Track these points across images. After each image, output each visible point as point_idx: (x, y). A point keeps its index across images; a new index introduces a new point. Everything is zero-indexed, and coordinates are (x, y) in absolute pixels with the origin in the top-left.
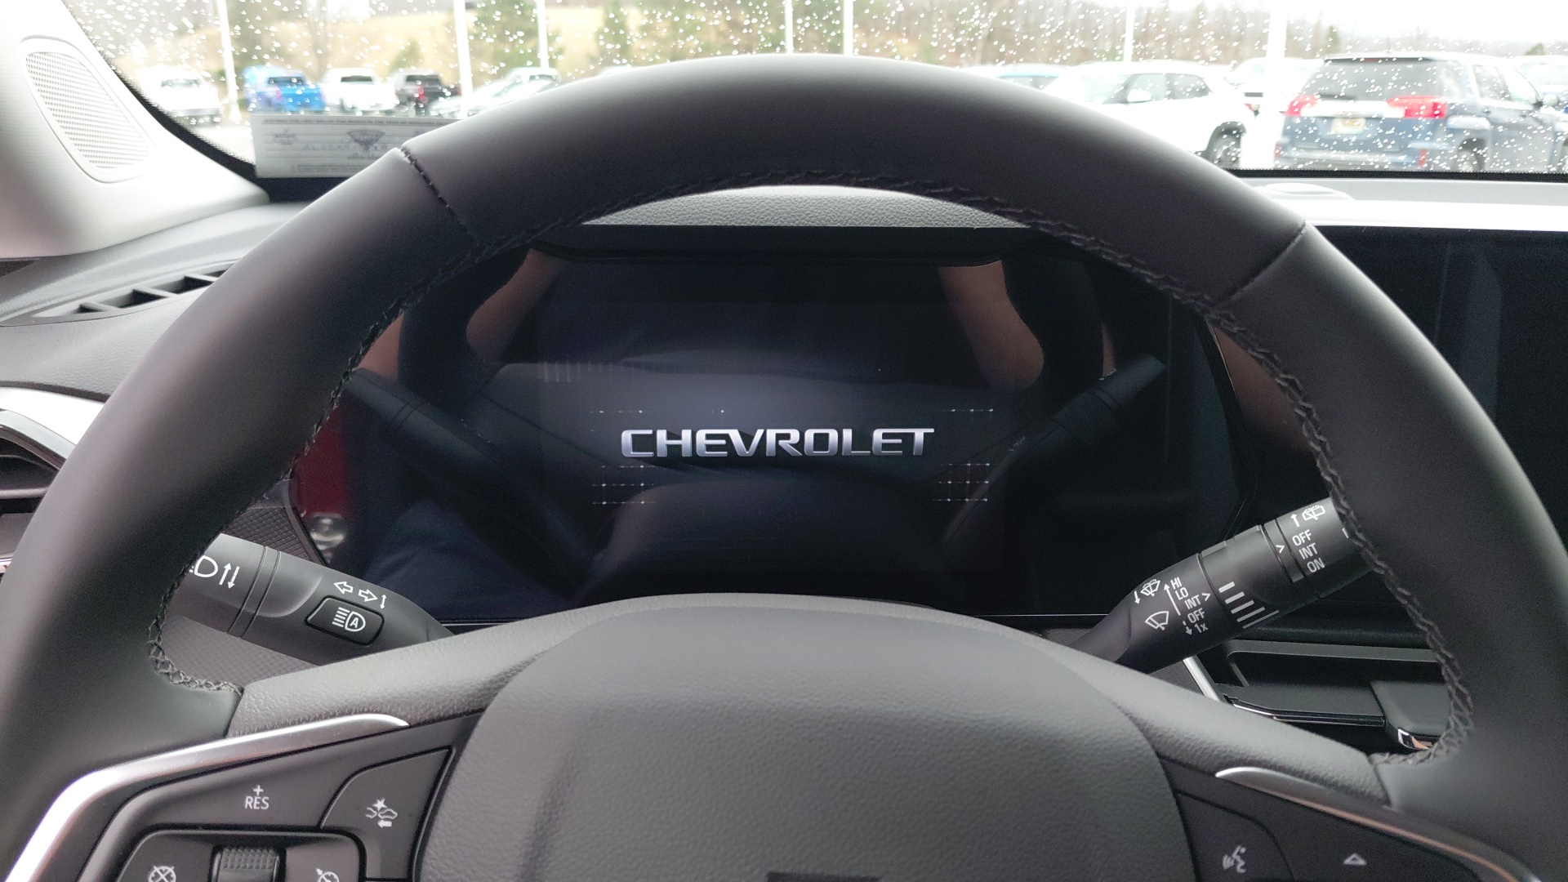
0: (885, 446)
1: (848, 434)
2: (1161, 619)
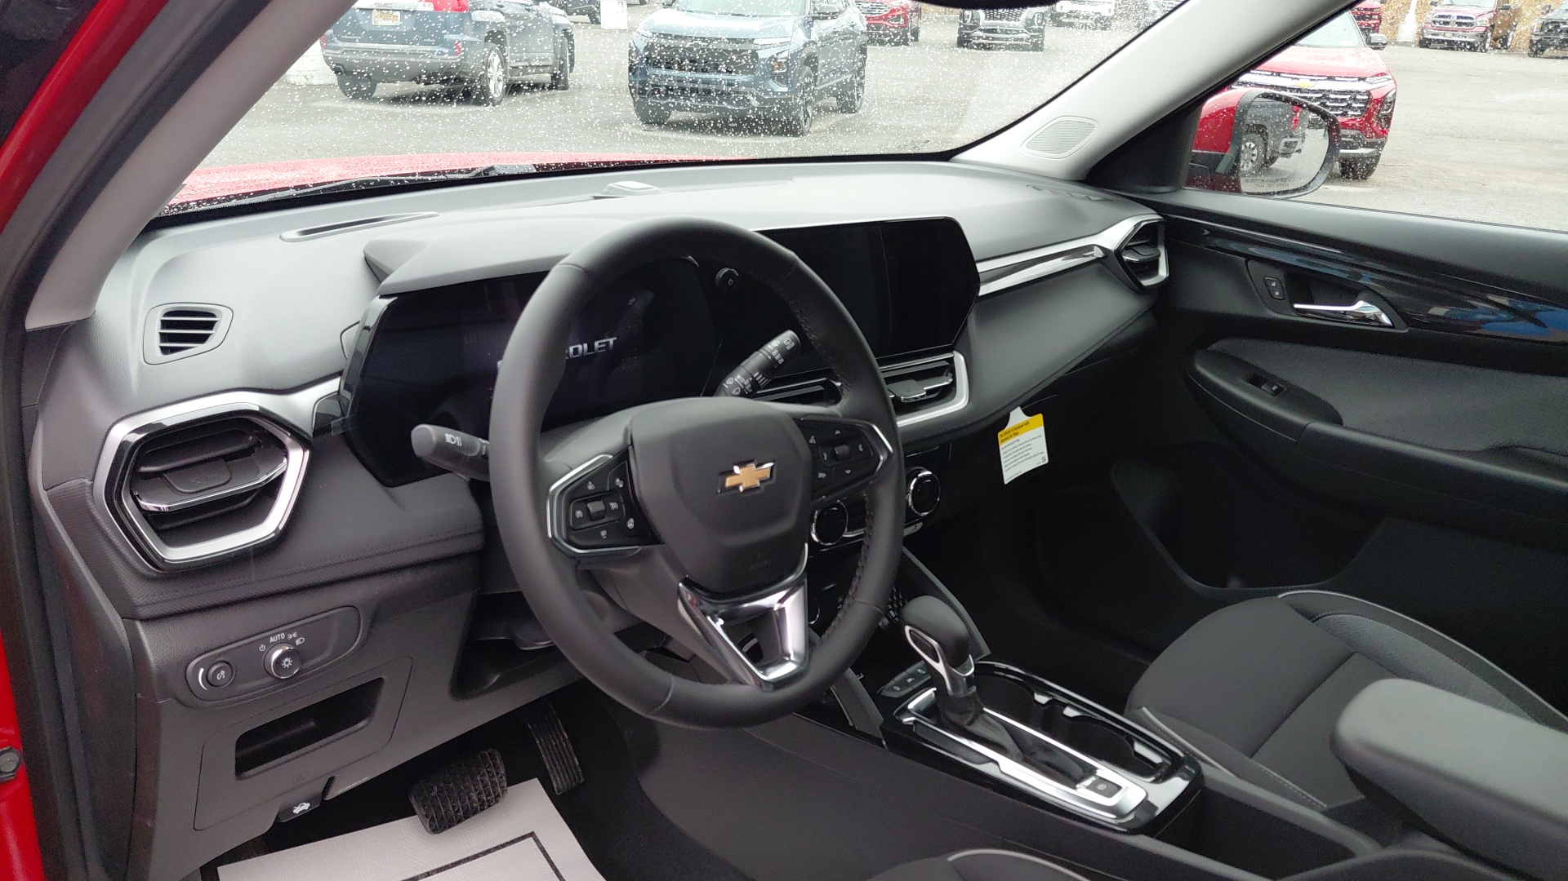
0: (600, 349)
1: (586, 346)
2: (737, 391)
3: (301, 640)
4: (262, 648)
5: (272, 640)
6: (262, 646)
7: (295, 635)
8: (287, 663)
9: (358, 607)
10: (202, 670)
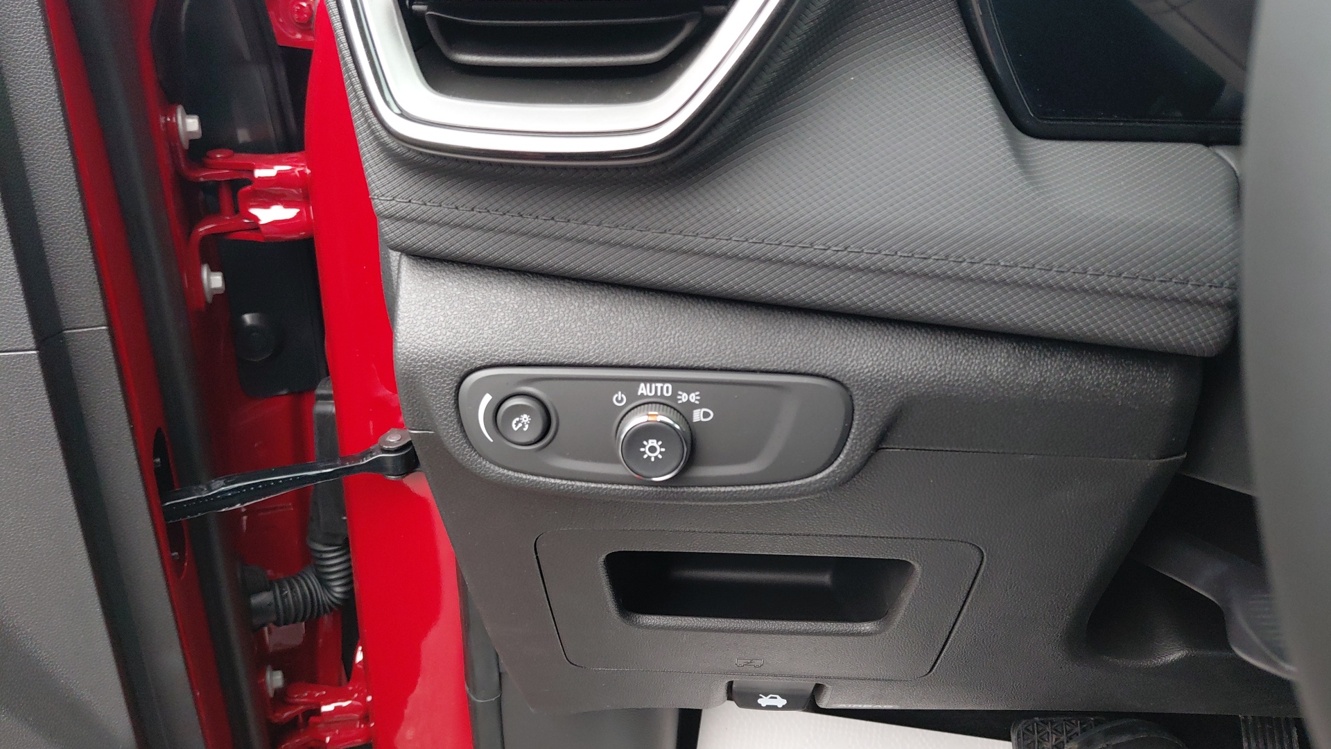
3: (706, 415)
4: (619, 399)
5: (643, 389)
6: (620, 395)
7: (694, 398)
8: (653, 449)
9: (856, 393)
10: (487, 398)
